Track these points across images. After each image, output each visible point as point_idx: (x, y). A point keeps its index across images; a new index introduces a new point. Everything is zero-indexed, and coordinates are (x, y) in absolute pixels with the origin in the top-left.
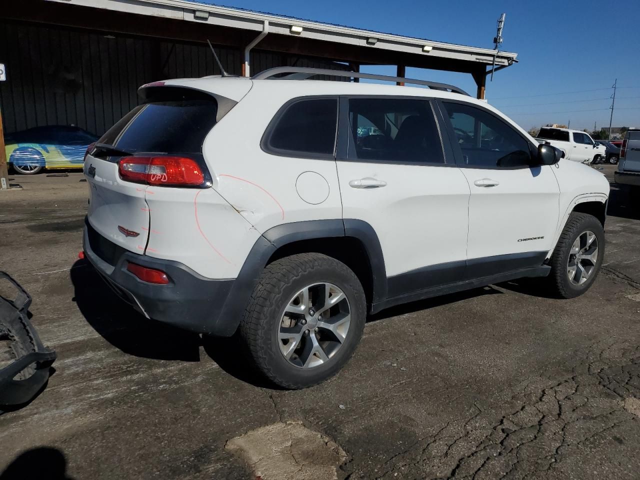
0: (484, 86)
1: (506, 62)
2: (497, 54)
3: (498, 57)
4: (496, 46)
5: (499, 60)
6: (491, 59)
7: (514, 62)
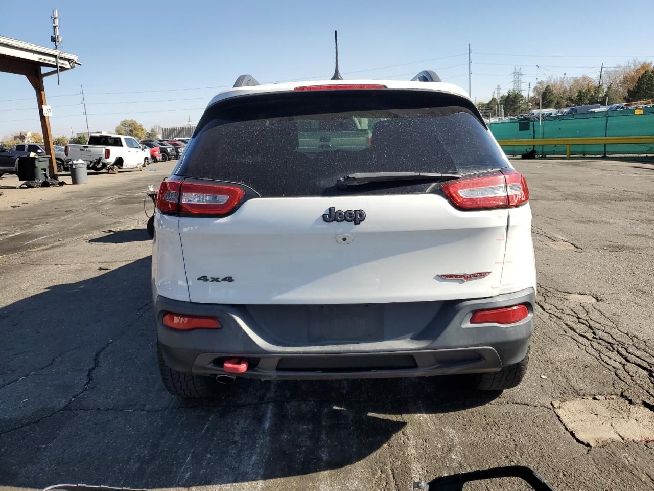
0: (43, 91)
1: (68, 66)
2: (59, 55)
3: (62, 58)
4: (56, 46)
5: (62, 62)
6: (54, 59)
7: (76, 65)
